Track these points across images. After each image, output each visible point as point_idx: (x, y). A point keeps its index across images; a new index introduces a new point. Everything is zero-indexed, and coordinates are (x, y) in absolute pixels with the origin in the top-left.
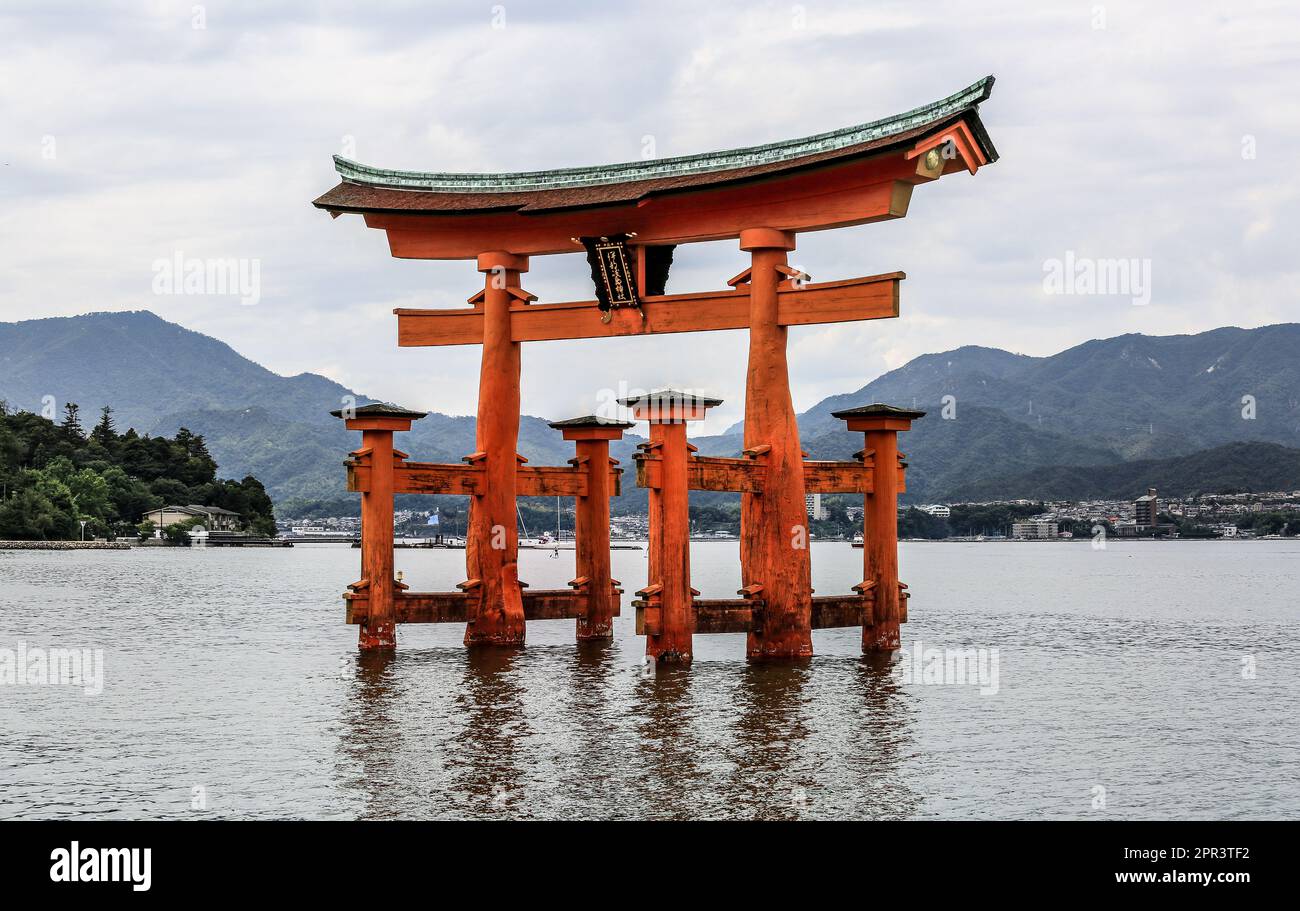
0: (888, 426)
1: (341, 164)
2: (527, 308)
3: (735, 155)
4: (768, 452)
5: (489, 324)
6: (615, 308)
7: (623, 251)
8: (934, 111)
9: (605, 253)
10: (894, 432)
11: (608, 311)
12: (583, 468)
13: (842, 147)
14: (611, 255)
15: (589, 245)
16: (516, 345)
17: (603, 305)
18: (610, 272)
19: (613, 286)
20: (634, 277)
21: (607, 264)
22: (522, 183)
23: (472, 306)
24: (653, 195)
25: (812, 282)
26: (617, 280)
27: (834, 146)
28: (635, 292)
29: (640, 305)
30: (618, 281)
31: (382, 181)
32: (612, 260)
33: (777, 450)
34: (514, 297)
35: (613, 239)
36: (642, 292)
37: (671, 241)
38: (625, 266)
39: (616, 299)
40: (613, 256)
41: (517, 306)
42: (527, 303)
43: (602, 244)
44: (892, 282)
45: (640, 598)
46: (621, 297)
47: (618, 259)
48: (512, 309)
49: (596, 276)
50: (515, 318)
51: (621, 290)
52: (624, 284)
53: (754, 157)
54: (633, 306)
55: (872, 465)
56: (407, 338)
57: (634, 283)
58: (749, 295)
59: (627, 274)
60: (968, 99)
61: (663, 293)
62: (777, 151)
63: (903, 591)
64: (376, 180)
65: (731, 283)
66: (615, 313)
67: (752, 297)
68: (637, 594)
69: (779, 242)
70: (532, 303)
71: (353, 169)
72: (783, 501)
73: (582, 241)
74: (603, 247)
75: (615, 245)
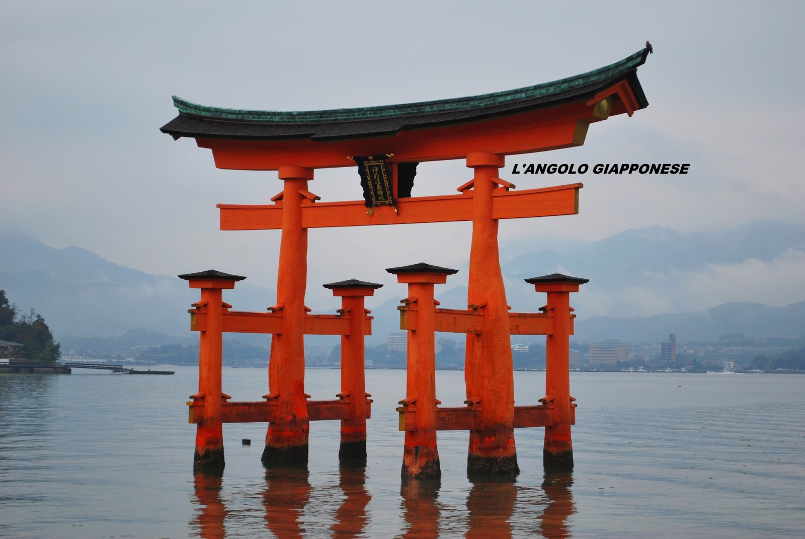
0: (564, 289)
1: (178, 102)
2: (312, 205)
4: (485, 306)
5: (286, 216)
6: (377, 206)
7: (384, 166)
8: (606, 73)
9: (371, 167)
11: (371, 208)
12: (346, 316)
13: (539, 96)
14: (375, 169)
15: (359, 161)
16: (305, 231)
17: (368, 203)
18: (373, 181)
19: (376, 190)
20: (390, 184)
21: (372, 175)
22: (311, 118)
23: (274, 203)
24: (406, 127)
25: (516, 189)
27: (534, 96)
28: (391, 195)
29: (395, 204)
30: (379, 187)
31: (209, 115)
32: (375, 172)
33: (491, 304)
34: (304, 197)
35: (376, 158)
36: (396, 195)
37: (415, 160)
38: (385, 176)
39: (377, 199)
40: (377, 170)
41: (306, 203)
42: (313, 201)
43: (369, 161)
44: (574, 190)
45: (402, 406)
46: (381, 198)
47: (380, 172)
48: (302, 205)
49: (364, 183)
50: (304, 210)
51: (382, 193)
52: (384, 189)
54: (390, 205)
55: (553, 315)
56: (226, 225)
57: (391, 189)
58: (472, 198)
59: (386, 183)
60: (630, 64)
61: (410, 196)
63: (573, 402)
64: (203, 114)
65: (460, 190)
66: (376, 208)
67: (474, 199)
68: (400, 403)
69: (492, 161)
70: (316, 201)
71: (186, 106)
72: (495, 339)
73: (355, 158)
74: (369, 163)
75: (378, 162)
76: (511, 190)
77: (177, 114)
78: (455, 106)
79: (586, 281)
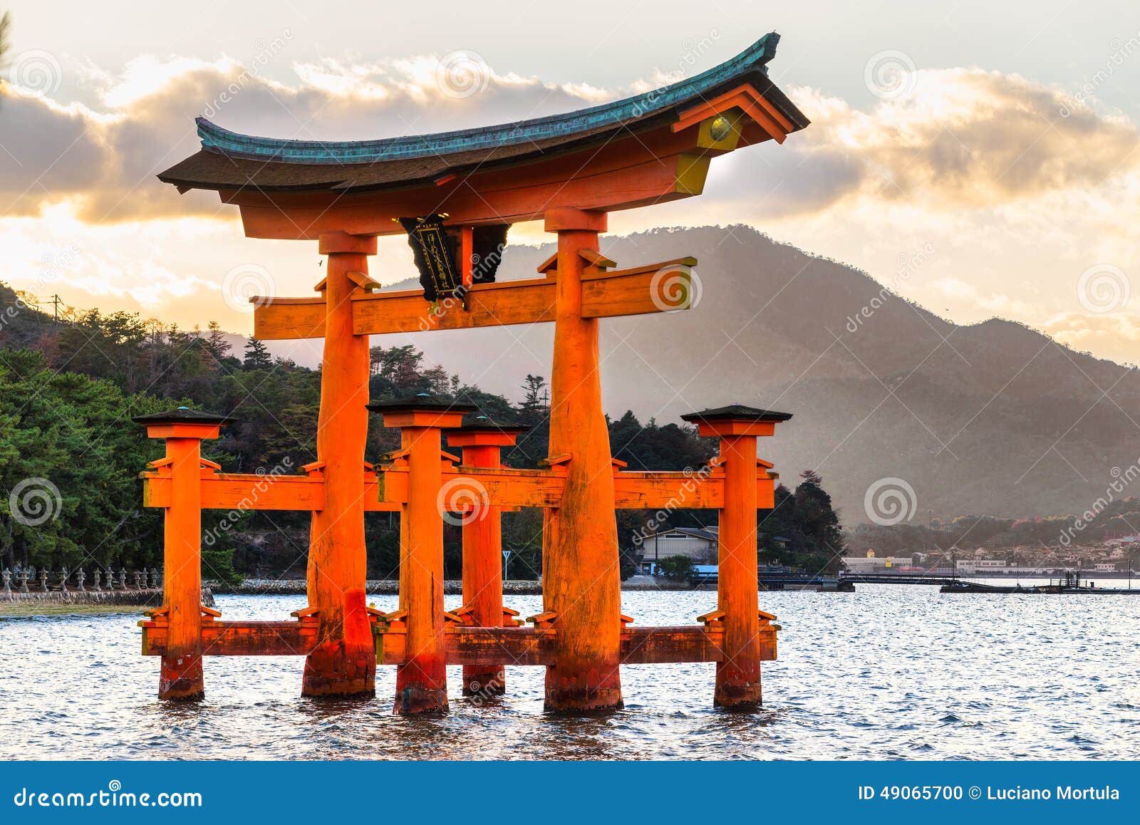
0: (738, 429)
1: (204, 128)
2: (368, 296)
3: (547, 123)
4: (569, 462)
5: (329, 316)
6: (441, 297)
9: (425, 234)
10: (754, 437)
11: (434, 301)
14: (430, 238)
15: (408, 225)
16: (361, 339)
17: (429, 294)
18: (432, 258)
19: (437, 273)
21: (429, 247)
26: (439, 266)
30: (440, 268)
31: (239, 148)
32: (432, 243)
34: (355, 284)
35: (429, 220)
36: (467, 279)
37: (504, 221)
38: (444, 251)
39: (441, 288)
40: (433, 239)
41: (358, 294)
43: (420, 224)
46: (445, 285)
47: (437, 243)
48: (353, 298)
49: (420, 261)
50: (357, 306)
51: (444, 278)
53: (564, 125)
55: (723, 476)
56: (263, 330)
58: (555, 284)
59: (448, 258)
60: (752, 60)
61: (493, 280)
62: (583, 118)
65: (541, 270)
67: (558, 287)
69: (582, 222)
71: (213, 134)
72: (581, 518)
73: (401, 220)
74: (422, 228)
75: (433, 227)
76: (609, 269)
77: (199, 148)
78: (537, 131)
79: (787, 417)
